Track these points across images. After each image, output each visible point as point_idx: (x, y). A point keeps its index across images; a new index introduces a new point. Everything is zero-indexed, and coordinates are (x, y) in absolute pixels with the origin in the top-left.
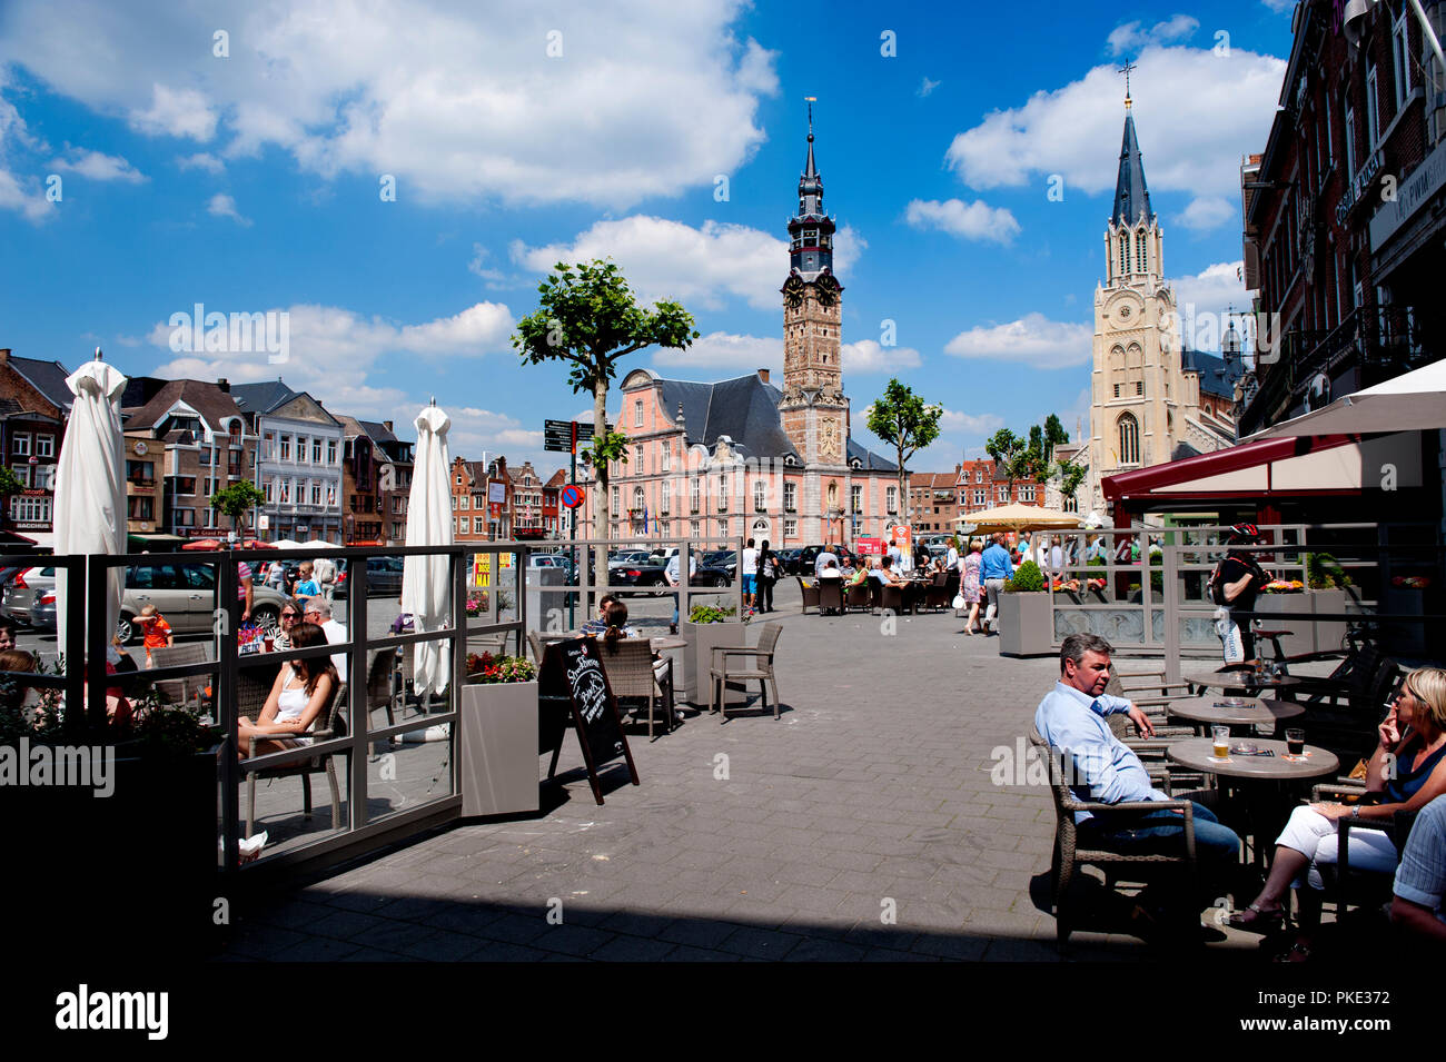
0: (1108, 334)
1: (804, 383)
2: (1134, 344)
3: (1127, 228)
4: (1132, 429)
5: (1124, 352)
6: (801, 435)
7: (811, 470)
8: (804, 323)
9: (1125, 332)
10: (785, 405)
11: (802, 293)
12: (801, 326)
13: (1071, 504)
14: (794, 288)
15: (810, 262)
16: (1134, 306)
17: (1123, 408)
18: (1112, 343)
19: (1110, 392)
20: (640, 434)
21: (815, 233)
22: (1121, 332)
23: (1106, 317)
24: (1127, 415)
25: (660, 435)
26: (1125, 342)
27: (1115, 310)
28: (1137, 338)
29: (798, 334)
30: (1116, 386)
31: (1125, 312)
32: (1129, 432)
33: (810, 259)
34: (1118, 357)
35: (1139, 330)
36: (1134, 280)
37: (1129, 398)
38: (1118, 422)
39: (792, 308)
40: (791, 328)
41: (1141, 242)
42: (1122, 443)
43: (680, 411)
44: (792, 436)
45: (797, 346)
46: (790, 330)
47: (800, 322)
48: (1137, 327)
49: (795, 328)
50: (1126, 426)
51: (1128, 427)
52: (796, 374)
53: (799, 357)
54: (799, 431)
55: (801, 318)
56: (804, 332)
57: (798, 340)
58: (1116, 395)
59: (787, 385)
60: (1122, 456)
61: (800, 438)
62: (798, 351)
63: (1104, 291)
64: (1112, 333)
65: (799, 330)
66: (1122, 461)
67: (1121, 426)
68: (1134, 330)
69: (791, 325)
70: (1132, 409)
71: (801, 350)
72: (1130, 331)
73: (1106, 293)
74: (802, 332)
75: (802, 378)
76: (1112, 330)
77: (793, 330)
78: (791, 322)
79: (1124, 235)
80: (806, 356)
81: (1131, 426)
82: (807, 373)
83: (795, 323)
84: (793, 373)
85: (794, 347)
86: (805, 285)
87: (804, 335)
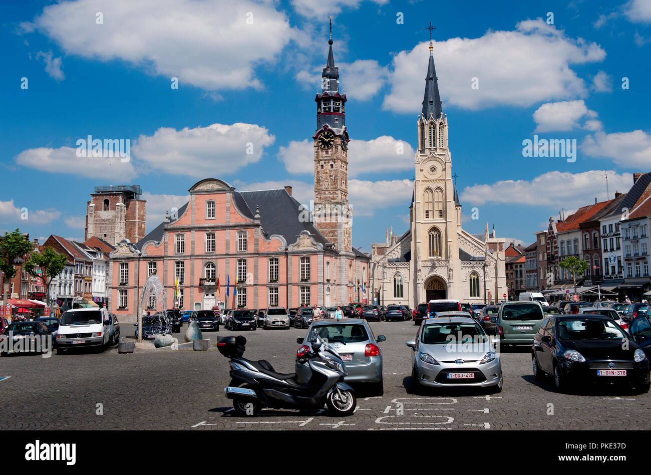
0: (423, 181)
1: (333, 199)
2: (439, 188)
3: (434, 121)
4: (436, 237)
5: (432, 192)
6: (333, 232)
7: (343, 255)
8: (334, 160)
9: (434, 180)
11: (333, 141)
12: (331, 162)
13: (398, 280)
14: (326, 137)
15: (336, 122)
16: (438, 167)
17: (433, 225)
18: (426, 186)
19: (424, 215)
20: (212, 225)
21: (339, 104)
22: (431, 181)
23: (422, 170)
24: (434, 229)
25: (236, 226)
26: (433, 186)
27: (427, 166)
28: (440, 184)
29: (327, 167)
30: (427, 212)
31: (433, 169)
32: (435, 239)
33: (337, 120)
34: (429, 195)
35: (441, 180)
36: (439, 152)
37: (436, 220)
38: (429, 232)
39: (322, 150)
40: (322, 163)
41: (441, 130)
42: (430, 245)
43: (258, 211)
44: (323, 232)
45: (327, 175)
46: (321, 164)
47: (331, 160)
48: (441, 178)
49: (325, 163)
50: (433, 235)
51: (435, 236)
52: (327, 192)
53: (329, 182)
54: (331, 230)
55: (331, 157)
56: (334, 166)
57: (328, 171)
58: (427, 217)
59: (318, 199)
60: (430, 253)
61: (331, 234)
62: (329, 178)
63: (421, 156)
64: (426, 181)
65: (329, 164)
66: (430, 256)
67: (430, 235)
68: (439, 180)
69: (321, 160)
70: (437, 225)
71: (332, 177)
72: (436, 180)
73: (421, 157)
74: (332, 166)
75: (332, 196)
76: (426, 179)
77: (323, 164)
78: (321, 159)
79: (432, 124)
80: (335, 182)
81: (436, 235)
82: (337, 192)
83: (326, 160)
84: (323, 192)
85: (324, 175)
86: (336, 136)
87: (334, 168)
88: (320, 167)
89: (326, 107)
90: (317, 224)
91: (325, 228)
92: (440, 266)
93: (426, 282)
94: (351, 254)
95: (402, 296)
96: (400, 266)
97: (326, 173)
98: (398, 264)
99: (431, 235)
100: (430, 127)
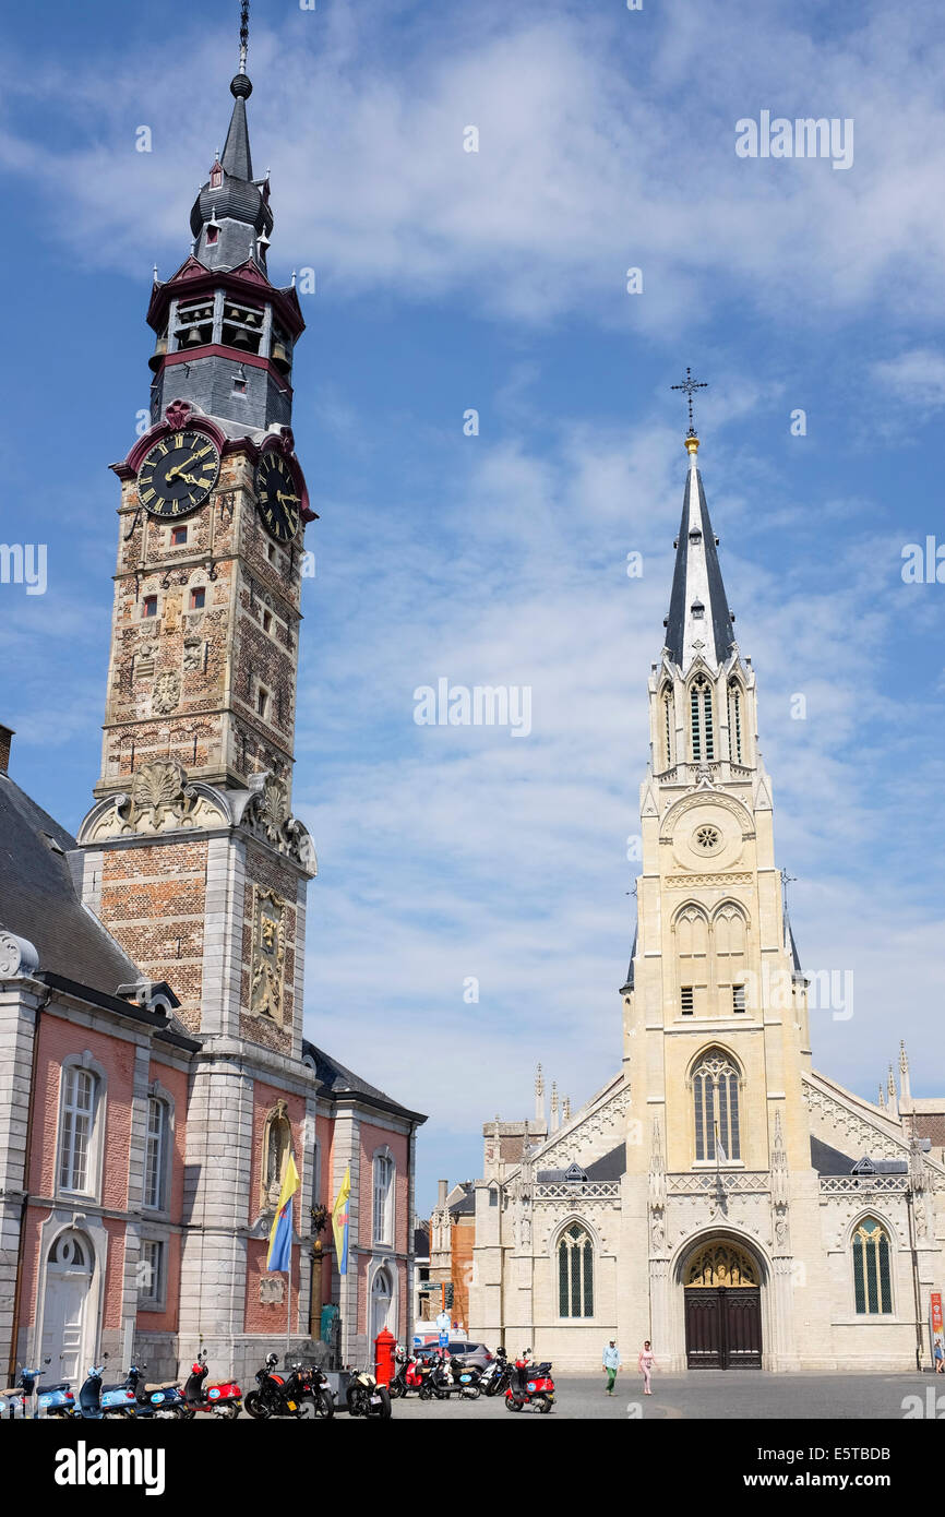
0: (670, 878)
1: (195, 760)
2: (729, 904)
4: (722, 1087)
5: (706, 919)
6: (180, 934)
7: (226, 1056)
8: (211, 566)
9: (709, 876)
10: (111, 827)
11: (209, 475)
12: (198, 577)
13: (576, 1250)
15: (237, 394)
16: (728, 826)
17: (708, 1038)
18: (681, 897)
19: (675, 1002)
21: (258, 321)
22: (700, 877)
23: (666, 841)
24: (715, 1052)
26: (709, 897)
27: (686, 827)
28: (736, 891)
29: (177, 602)
30: (687, 991)
31: (707, 838)
32: (716, 1092)
33: (240, 385)
34: (693, 929)
35: (739, 875)
36: (725, 773)
37: (713, 1015)
38: (693, 1068)
39: (156, 522)
40: (151, 585)
41: (732, 701)
42: (700, 1117)
44: (129, 936)
45: (174, 640)
46: (145, 593)
47: (195, 564)
48: (736, 869)
49: (166, 584)
50: (709, 1078)
51: (716, 1080)
52: (164, 730)
53: (181, 674)
54: (169, 921)
55: (199, 552)
56: (210, 595)
57: (178, 621)
58: (687, 1009)
59: (116, 765)
60: (699, 1145)
61: (171, 945)
62: (180, 654)
63: (661, 788)
64: (680, 878)
65: (186, 590)
66: (700, 1156)
67: (698, 1078)
68: (729, 876)
69: (146, 573)
70: (725, 1040)
71: (193, 652)
72: (719, 876)
73: (663, 793)
74: (198, 593)
75: (191, 744)
76: (680, 872)
77: (158, 591)
78: (149, 566)
79: (700, 682)
80: (211, 673)
81: (722, 1078)
82: (216, 725)
83: (169, 569)
84: (147, 728)
85: (158, 643)
86: (228, 449)
87: (210, 606)
88: (138, 608)
89: (188, 331)
90: (98, 897)
91: (139, 915)
92: (738, 1194)
93: (682, 1257)
94: (293, 1064)
95: (589, 1312)
96: (584, 1197)
97: (170, 631)
98: (578, 1189)
99: (703, 1076)
100: (694, 691)
